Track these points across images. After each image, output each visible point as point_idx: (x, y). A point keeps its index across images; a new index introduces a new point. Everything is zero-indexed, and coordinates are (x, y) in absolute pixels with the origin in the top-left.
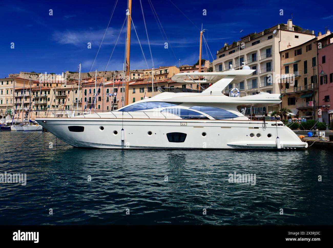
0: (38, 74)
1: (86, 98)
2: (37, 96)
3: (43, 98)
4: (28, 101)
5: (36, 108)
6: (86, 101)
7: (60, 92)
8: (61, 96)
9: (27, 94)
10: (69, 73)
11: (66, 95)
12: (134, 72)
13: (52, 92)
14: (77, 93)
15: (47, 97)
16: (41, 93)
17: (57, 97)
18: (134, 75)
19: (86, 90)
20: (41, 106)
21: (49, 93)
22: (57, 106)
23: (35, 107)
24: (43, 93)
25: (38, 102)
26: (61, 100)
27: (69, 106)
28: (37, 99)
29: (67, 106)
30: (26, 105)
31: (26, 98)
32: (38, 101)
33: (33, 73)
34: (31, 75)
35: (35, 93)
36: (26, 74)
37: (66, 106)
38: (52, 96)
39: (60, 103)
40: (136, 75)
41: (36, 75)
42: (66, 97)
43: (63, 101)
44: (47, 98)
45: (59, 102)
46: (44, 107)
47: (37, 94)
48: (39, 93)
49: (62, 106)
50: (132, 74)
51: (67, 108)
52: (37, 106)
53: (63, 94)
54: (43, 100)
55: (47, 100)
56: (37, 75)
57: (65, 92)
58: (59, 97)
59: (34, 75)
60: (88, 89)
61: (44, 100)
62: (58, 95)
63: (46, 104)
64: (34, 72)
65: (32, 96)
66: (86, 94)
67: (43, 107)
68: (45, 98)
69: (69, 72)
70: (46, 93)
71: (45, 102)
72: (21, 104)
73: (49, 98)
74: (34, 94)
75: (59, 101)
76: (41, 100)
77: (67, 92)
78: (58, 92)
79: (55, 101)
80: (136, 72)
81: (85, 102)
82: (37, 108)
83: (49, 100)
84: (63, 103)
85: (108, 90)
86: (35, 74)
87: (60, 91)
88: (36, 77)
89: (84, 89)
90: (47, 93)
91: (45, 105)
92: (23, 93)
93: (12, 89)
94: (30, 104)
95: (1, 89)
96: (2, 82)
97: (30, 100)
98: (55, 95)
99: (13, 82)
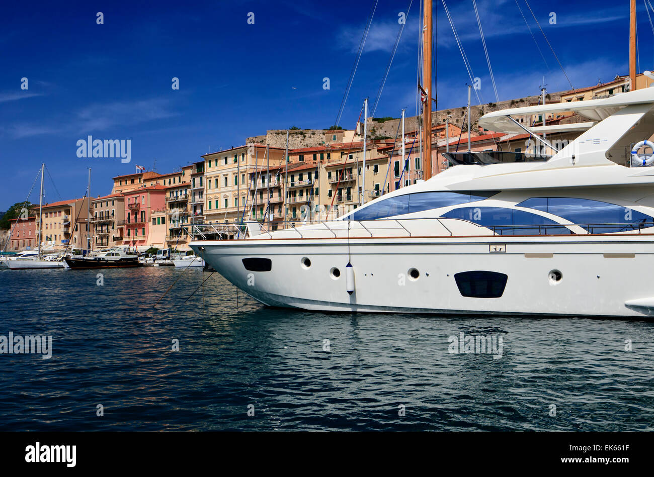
0: (304, 132)
1: (397, 184)
2: (293, 185)
3: (305, 190)
4: (276, 199)
5: (292, 213)
7: (341, 171)
8: (344, 183)
9: (274, 182)
11: (354, 179)
13: (323, 173)
14: (377, 171)
15: (313, 186)
16: (301, 179)
17: (334, 185)
19: (397, 163)
20: (303, 209)
21: (317, 177)
22: (336, 208)
23: (289, 211)
24: (305, 177)
25: (295, 200)
26: (344, 192)
28: (292, 193)
30: (272, 207)
31: (271, 190)
32: (295, 196)
33: (293, 131)
34: (290, 136)
35: (289, 179)
36: (278, 134)
37: (355, 206)
39: (341, 200)
41: (300, 136)
42: (353, 183)
43: (349, 193)
44: (313, 189)
45: (340, 198)
47: (293, 180)
48: (297, 178)
49: (346, 205)
52: (294, 210)
53: (347, 176)
54: (305, 194)
55: (312, 194)
56: (302, 133)
57: (350, 171)
58: (340, 183)
59: (295, 136)
60: (401, 160)
61: (307, 195)
62: (337, 180)
63: (312, 203)
64: (295, 129)
65: (282, 186)
66: (397, 173)
68: (309, 189)
69: (374, 120)
70: (310, 178)
71: (309, 199)
72: (264, 205)
73: (317, 189)
74: (286, 182)
75: (340, 194)
76: (301, 195)
77: (355, 171)
78: (335, 173)
79: (330, 195)
82: (294, 215)
83: (317, 194)
84: (349, 198)
86: (297, 134)
87: (343, 170)
88: (299, 140)
89: (394, 160)
90: (313, 176)
91: (310, 206)
92: (266, 180)
93: (244, 172)
94: (280, 205)
95: (224, 175)
96: (226, 159)
97: (280, 195)
98: (331, 180)
99: (245, 156)
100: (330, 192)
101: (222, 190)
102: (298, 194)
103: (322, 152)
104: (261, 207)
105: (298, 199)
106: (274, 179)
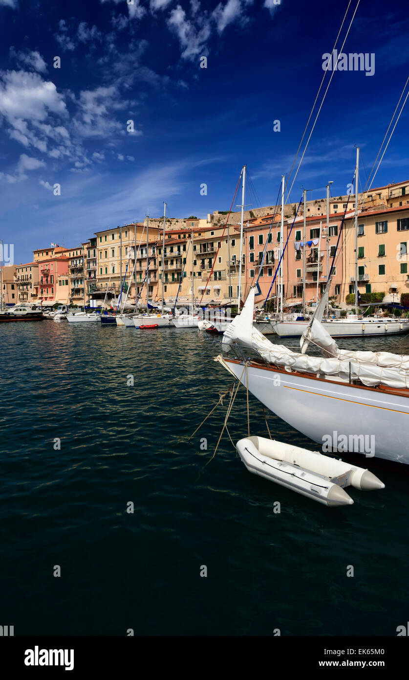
1: (252, 255)
2: (165, 256)
3: (175, 260)
4: (152, 266)
5: (164, 278)
6: (252, 260)
8: (206, 254)
9: (150, 253)
10: (219, 215)
11: (215, 251)
12: (336, 201)
13: (189, 246)
14: (234, 245)
15: (181, 257)
16: (172, 251)
17: (198, 256)
18: (336, 207)
19: (252, 238)
20: (173, 275)
21: (184, 249)
22: (200, 274)
23: (163, 276)
24: (175, 249)
25: (167, 268)
26: (207, 262)
27: (220, 273)
28: (165, 262)
29: (218, 273)
30: (149, 272)
32: (167, 264)
33: (163, 220)
34: (161, 223)
35: (163, 251)
36: (152, 221)
37: (216, 273)
38: (189, 254)
39: (204, 268)
40: (340, 206)
41: (167, 223)
42: (215, 254)
43: (210, 262)
44: (181, 259)
45: (203, 266)
46: (178, 277)
47: (165, 252)
48: (168, 250)
49: (208, 272)
50: (332, 205)
51: (218, 276)
52: (166, 275)
53: (209, 249)
54: (175, 262)
55: (181, 263)
56: (169, 221)
57: (212, 245)
58: (203, 255)
59: (164, 223)
60: (256, 235)
61: (177, 263)
62: (201, 252)
63: (181, 270)
64: (165, 218)
65: (157, 257)
66: (252, 246)
67: (176, 276)
68: (178, 258)
69: (219, 213)
70: (179, 250)
71: (179, 267)
72: (142, 271)
73: (185, 259)
74: (160, 253)
75: (203, 263)
76: (172, 263)
77: (216, 245)
78: (199, 246)
79: (195, 264)
80: (340, 200)
81: (252, 263)
82: (167, 279)
83: (185, 262)
84: (210, 266)
85: (299, 233)
87: (205, 244)
88: (168, 225)
89: (249, 235)
90: (182, 248)
91: (179, 272)
92: (144, 252)
93: (127, 246)
94: (155, 271)
95: (112, 248)
96: (113, 235)
97: (155, 264)
98: (195, 252)
99: (128, 233)
100: (195, 261)
101: (110, 259)
102: (169, 263)
103: (186, 233)
104: (140, 273)
105: (170, 267)
106: (151, 251)
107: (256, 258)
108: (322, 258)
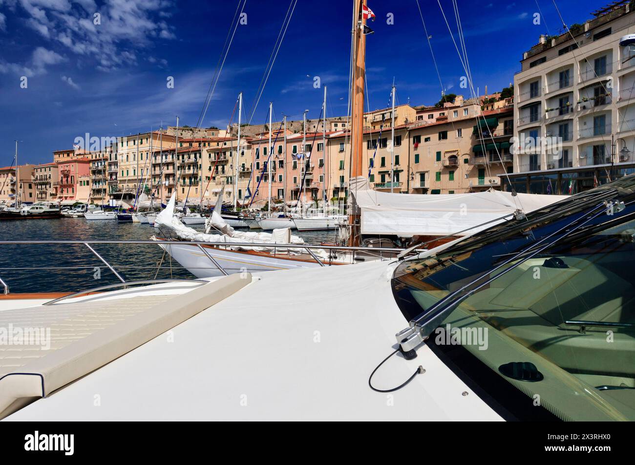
0: (193, 129)
1: (258, 164)
2: (183, 161)
3: (192, 165)
4: (171, 170)
5: (182, 181)
6: (258, 168)
7: (218, 154)
8: (220, 161)
9: (170, 159)
11: (227, 159)
12: (337, 120)
13: (205, 154)
14: (244, 155)
15: (198, 162)
16: (189, 157)
17: (212, 163)
18: (336, 125)
19: (258, 150)
20: (190, 179)
21: (200, 157)
22: (214, 178)
23: (180, 179)
24: (192, 156)
25: (185, 172)
26: (220, 168)
27: (231, 178)
28: (182, 167)
29: (229, 178)
30: (168, 176)
31: (168, 164)
32: (185, 169)
33: (185, 128)
34: (184, 131)
35: (181, 157)
36: (175, 129)
37: (227, 178)
38: (205, 160)
39: (218, 173)
40: (340, 125)
41: (190, 131)
42: (227, 162)
43: (223, 169)
44: (198, 165)
46: (194, 180)
47: (183, 158)
48: (186, 156)
49: (221, 177)
50: (333, 124)
51: (230, 181)
52: (184, 179)
53: (222, 157)
54: (192, 168)
55: (197, 168)
56: (191, 130)
57: (225, 153)
58: (217, 162)
59: (187, 131)
60: (261, 147)
62: (215, 159)
63: (197, 174)
64: (187, 127)
65: (175, 162)
66: (258, 157)
67: (193, 180)
68: (195, 165)
70: (195, 157)
71: (195, 172)
72: (162, 175)
73: (201, 165)
74: (178, 159)
75: (217, 169)
76: (189, 169)
77: (228, 154)
78: (214, 154)
79: (210, 169)
80: (339, 120)
81: (258, 170)
82: (184, 182)
83: (200, 168)
84: (223, 172)
85: (295, 147)
86: (188, 130)
87: (218, 152)
88: (190, 133)
89: (255, 147)
90: (198, 155)
91: (195, 176)
92: (164, 157)
93: (148, 151)
94: (173, 175)
95: (133, 153)
96: (134, 141)
97: (174, 168)
98: (210, 159)
99: (149, 139)
100: (210, 167)
101: (131, 163)
102: (187, 168)
103: (204, 142)
104: (159, 176)
105: (187, 172)
106: (170, 157)
107: (261, 167)
108: (313, 168)
